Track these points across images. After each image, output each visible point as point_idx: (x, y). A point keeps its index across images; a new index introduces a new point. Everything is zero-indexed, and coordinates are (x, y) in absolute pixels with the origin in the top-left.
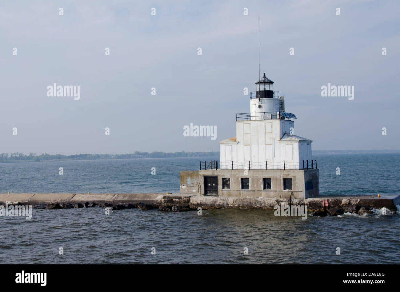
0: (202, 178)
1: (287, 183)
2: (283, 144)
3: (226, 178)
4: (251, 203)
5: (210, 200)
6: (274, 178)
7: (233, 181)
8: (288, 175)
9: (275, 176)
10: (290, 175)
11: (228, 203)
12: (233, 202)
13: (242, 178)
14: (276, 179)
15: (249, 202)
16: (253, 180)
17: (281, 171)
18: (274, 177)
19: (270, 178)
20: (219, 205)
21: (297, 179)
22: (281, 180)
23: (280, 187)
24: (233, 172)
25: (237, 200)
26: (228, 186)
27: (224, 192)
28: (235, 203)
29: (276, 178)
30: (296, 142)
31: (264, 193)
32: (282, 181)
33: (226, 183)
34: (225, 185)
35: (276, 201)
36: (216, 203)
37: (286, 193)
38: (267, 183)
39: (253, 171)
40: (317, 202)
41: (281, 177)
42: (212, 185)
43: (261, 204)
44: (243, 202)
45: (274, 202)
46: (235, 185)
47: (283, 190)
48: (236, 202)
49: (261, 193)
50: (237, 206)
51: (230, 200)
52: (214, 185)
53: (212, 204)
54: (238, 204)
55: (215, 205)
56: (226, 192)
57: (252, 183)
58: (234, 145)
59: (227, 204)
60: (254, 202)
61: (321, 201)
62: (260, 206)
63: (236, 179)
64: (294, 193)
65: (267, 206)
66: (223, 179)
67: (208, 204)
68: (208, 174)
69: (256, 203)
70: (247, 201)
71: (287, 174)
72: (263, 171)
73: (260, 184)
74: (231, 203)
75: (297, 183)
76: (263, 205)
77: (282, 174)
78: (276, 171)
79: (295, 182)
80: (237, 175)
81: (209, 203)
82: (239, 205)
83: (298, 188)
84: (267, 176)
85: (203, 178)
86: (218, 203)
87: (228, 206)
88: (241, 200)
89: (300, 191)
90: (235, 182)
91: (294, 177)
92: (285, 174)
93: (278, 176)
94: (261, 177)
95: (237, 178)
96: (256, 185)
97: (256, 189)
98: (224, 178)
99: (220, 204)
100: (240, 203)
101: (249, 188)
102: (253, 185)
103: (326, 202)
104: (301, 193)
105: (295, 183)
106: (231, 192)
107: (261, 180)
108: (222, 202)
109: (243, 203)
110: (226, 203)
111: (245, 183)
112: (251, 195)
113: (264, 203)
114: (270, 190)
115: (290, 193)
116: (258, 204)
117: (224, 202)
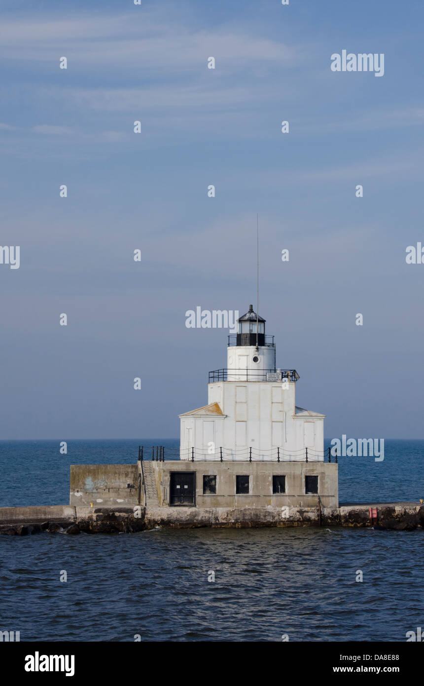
0: (166, 476)
1: (311, 483)
2: (300, 422)
3: (209, 476)
4: (257, 515)
5: (186, 512)
6: (290, 475)
7: (222, 481)
8: (313, 470)
9: (293, 472)
10: (316, 470)
11: (217, 517)
12: (227, 516)
13: (238, 474)
14: (294, 478)
15: (254, 514)
16: (257, 478)
17: (302, 465)
18: (291, 473)
19: (285, 474)
20: (202, 520)
21: (326, 477)
22: (301, 478)
23: (301, 488)
24: (223, 465)
25: (233, 511)
26: (213, 490)
27: (206, 498)
28: (229, 517)
29: (294, 476)
30: (320, 419)
31: (274, 499)
32: (304, 480)
33: (209, 484)
34: (206, 488)
35: (298, 511)
36: (196, 518)
37: (309, 498)
38: (278, 483)
39: (257, 463)
40: (361, 511)
41: (301, 473)
42: (182, 487)
43: (274, 517)
44: (244, 514)
45: (294, 513)
46: (225, 487)
47: (305, 494)
48: (231, 515)
49: (270, 500)
50: (233, 521)
51: (222, 512)
52: (186, 487)
53: (188, 520)
54: (235, 518)
55: (195, 521)
56: (209, 498)
57: (255, 483)
58: (219, 421)
59: (217, 519)
60: (262, 514)
61: (367, 511)
62: (271, 521)
63: (227, 476)
64: (323, 500)
65: (284, 520)
66: (204, 477)
67: (181, 521)
68: (178, 468)
69: (265, 516)
70: (251, 514)
71: (311, 468)
72: (273, 464)
73: (269, 485)
74: (224, 517)
75: (327, 482)
76: (276, 518)
77: (304, 469)
78: (294, 465)
79: (324, 481)
80: (230, 471)
81: (183, 519)
82: (237, 521)
83: (328, 491)
84: (279, 472)
85: (169, 475)
86: (200, 518)
87: (217, 522)
88: (241, 511)
89: (331, 496)
90: (226, 482)
91: (322, 473)
92: (308, 469)
93: (298, 472)
94: (270, 473)
95: (230, 476)
96: (261, 486)
97: (262, 493)
98: (206, 475)
99: (204, 518)
100: (238, 516)
101: (248, 492)
102: (256, 486)
103: (375, 512)
104: (333, 498)
105: (322, 484)
106: (219, 498)
107: (271, 479)
108: (207, 515)
109: (244, 517)
110: (213, 517)
111: (242, 484)
112: (253, 503)
113: (279, 516)
114: (282, 494)
115: (317, 499)
116: (269, 517)
117: (211, 515)
